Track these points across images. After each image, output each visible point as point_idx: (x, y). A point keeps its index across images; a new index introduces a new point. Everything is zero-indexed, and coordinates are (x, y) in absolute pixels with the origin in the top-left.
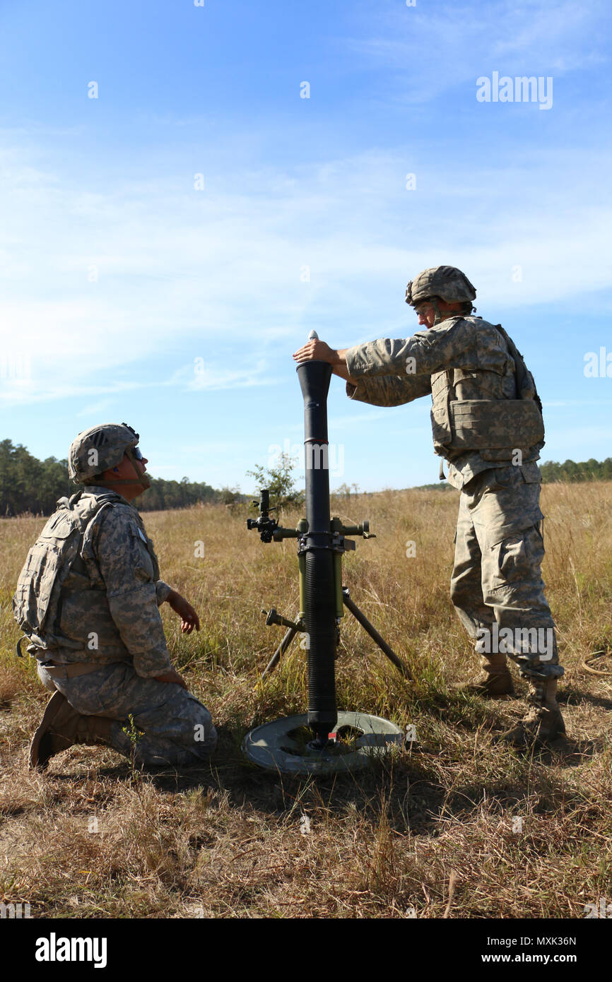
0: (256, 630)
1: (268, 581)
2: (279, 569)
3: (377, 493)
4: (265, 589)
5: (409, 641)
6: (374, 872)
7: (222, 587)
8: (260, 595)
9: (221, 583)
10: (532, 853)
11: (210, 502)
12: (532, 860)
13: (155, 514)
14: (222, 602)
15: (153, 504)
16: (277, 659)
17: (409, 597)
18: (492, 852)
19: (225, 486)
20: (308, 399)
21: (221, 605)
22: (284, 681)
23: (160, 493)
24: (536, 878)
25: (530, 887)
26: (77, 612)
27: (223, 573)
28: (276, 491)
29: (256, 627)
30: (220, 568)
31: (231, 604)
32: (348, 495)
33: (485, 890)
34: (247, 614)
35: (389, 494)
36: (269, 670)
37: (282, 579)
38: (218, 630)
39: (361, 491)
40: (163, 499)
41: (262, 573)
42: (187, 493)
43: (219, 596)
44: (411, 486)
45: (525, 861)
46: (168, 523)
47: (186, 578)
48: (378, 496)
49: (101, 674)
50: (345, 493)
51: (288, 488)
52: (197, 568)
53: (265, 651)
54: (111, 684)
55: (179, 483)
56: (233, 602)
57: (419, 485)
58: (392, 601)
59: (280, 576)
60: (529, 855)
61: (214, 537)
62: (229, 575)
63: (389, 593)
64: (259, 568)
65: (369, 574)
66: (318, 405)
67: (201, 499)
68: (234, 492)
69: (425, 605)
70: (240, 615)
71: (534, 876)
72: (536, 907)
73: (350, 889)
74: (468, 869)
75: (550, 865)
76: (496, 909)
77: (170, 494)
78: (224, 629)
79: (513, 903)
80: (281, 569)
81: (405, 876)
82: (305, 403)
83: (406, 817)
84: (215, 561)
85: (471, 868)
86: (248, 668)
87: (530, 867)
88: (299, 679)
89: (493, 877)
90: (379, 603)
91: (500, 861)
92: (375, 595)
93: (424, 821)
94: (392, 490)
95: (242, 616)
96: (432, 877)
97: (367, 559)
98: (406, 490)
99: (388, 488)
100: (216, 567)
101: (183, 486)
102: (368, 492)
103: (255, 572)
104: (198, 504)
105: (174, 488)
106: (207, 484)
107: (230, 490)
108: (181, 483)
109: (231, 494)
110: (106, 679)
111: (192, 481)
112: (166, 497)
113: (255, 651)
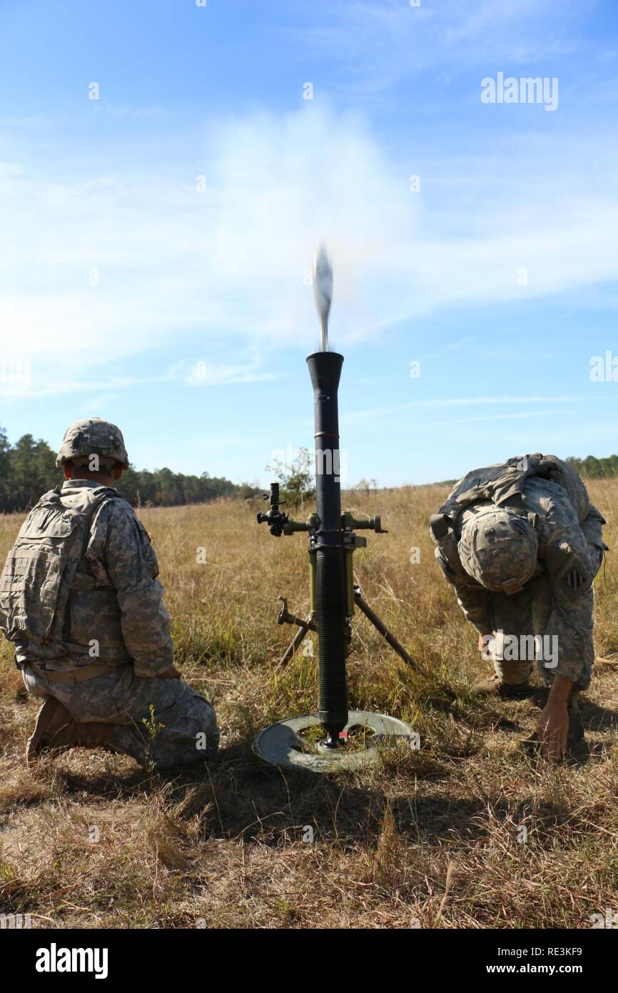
0: (271, 625)
1: (285, 576)
2: (296, 564)
3: (396, 488)
4: (281, 584)
5: (422, 637)
6: (379, 864)
7: (239, 582)
8: (277, 590)
9: (238, 578)
10: (538, 848)
11: (230, 497)
12: (537, 854)
13: (175, 508)
14: (238, 597)
15: (173, 499)
16: (291, 654)
17: (425, 593)
18: (497, 846)
19: (245, 482)
20: (318, 392)
21: (238, 600)
22: (297, 676)
23: (180, 488)
24: (539, 872)
25: (534, 881)
26: (88, 616)
27: (240, 568)
28: (296, 486)
29: (271, 621)
30: (238, 563)
31: (247, 597)
32: (368, 491)
33: (489, 883)
34: (263, 609)
35: (408, 490)
36: (282, 664)
37: (298, 575)
38: (234, 624)
39: (380, 487)
40: (183, 495)
41: (279, 568)
42: (208, 489)
43: (235, 591)
44: (432, 482)
45: (530, 855)
46: (188, 518)
47: (203, 573)
48: (398, 492)
49: (112, 676)
50: (364, 488)
51: (307, 483)
52: (215, 563)
53: (280, 646)
54: (122, 686)
55: (199, 477)
56: (249, 596)
57: (440, 480)
58: (407, 597)
59: (297, 572)
60: (534, 850)
61: (232, 532)
62: (247, 570)
63: (405, 589)
64: (277, 563)
65: (385, 570)
66: (328, 398)
67: (221, 494)
68: (253, 487)
69: (440, 601)
70: (256, 609)
71: (538, 871)
72: (539, 900)
73: (355, 880)
74: (473, 862)
75: (554, 859)
76: (499, 902)
77: (190, 489)
78: (240, 624)
79: (516, 896)
80: (298, 565)
81: (409, 868)
82: (315, 395)
83: (414, 811)
84: (233, 555)
85: (475, 861)
86: (262, 662)
87: (534, 861)
88: (311, 674)
89: (497, 870)
90: (394, 599)
91: (506, 855)
92: (390, 591)
93: (431, 815)
94: (412, 485)
95: (258, 611)
96: (437, 870)
97: (384, 555)
98: (425, 486)
99: (408, 484)
100: (233, 562)
101: (203, 481)
102: (388, 488)
103: (272, 567)
104: (218, 499)
105: (194, 483)
106: (227, 480)
107: (249, 485)
108: (202, 478)
109: (250, 488)
110: (118, 681)
111: (211, 476)
112: (186, 492)
113: (270, 646)
